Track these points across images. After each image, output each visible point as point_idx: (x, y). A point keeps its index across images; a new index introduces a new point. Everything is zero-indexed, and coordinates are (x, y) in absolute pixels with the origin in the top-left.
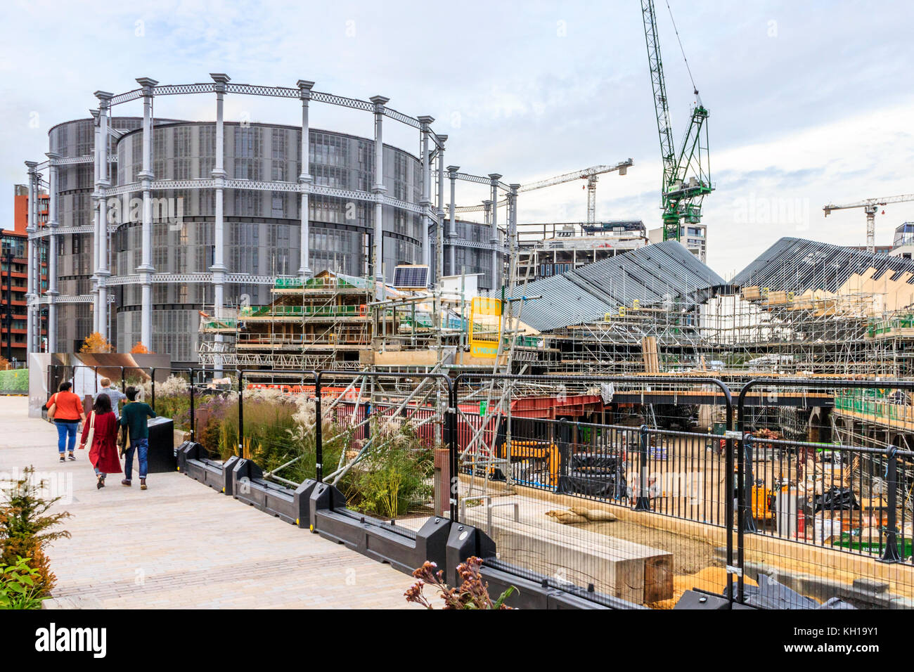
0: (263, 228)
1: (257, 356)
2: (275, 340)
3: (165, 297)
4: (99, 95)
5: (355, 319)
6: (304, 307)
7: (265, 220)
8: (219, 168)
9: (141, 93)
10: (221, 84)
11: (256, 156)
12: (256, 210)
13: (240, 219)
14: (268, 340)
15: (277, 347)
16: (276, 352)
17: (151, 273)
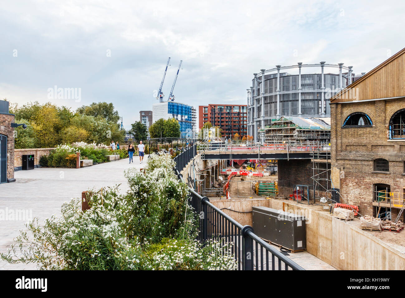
0: (290, 103)
1: (269, 137)
2: (272, 133)
3: (268, 123)
4: (254, 74)
5: (287, 128)
6: (277, 125)
7: (290, 101)
8: (278, 89)
9: (261, 73)
10: (279, 68)
11: (288, 84)
12: (288, 98)
13: (284, 101)
14: (270, 133)
15: (272, 135)
16: (272, 136)
17: (264, 117)
